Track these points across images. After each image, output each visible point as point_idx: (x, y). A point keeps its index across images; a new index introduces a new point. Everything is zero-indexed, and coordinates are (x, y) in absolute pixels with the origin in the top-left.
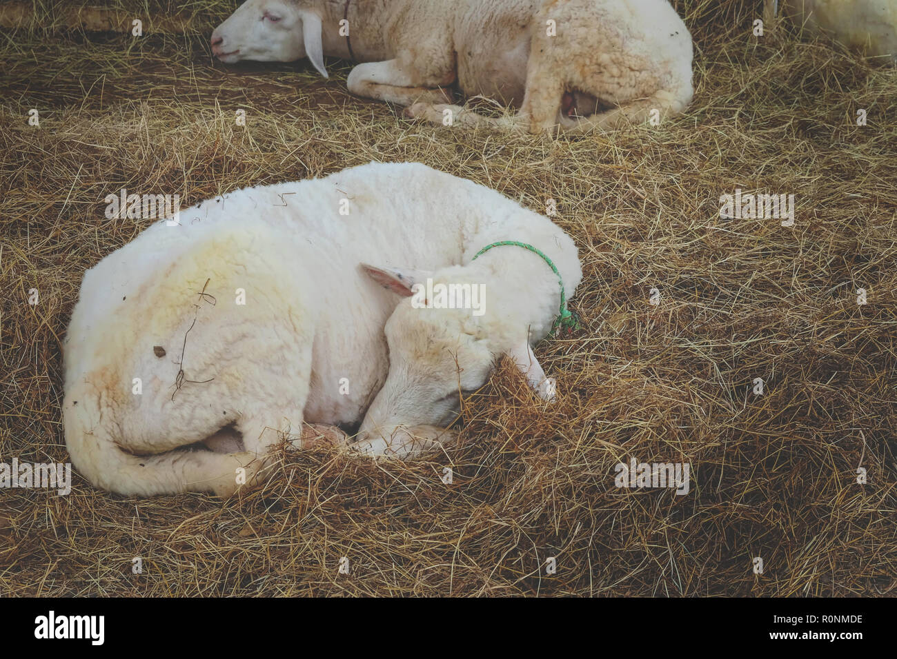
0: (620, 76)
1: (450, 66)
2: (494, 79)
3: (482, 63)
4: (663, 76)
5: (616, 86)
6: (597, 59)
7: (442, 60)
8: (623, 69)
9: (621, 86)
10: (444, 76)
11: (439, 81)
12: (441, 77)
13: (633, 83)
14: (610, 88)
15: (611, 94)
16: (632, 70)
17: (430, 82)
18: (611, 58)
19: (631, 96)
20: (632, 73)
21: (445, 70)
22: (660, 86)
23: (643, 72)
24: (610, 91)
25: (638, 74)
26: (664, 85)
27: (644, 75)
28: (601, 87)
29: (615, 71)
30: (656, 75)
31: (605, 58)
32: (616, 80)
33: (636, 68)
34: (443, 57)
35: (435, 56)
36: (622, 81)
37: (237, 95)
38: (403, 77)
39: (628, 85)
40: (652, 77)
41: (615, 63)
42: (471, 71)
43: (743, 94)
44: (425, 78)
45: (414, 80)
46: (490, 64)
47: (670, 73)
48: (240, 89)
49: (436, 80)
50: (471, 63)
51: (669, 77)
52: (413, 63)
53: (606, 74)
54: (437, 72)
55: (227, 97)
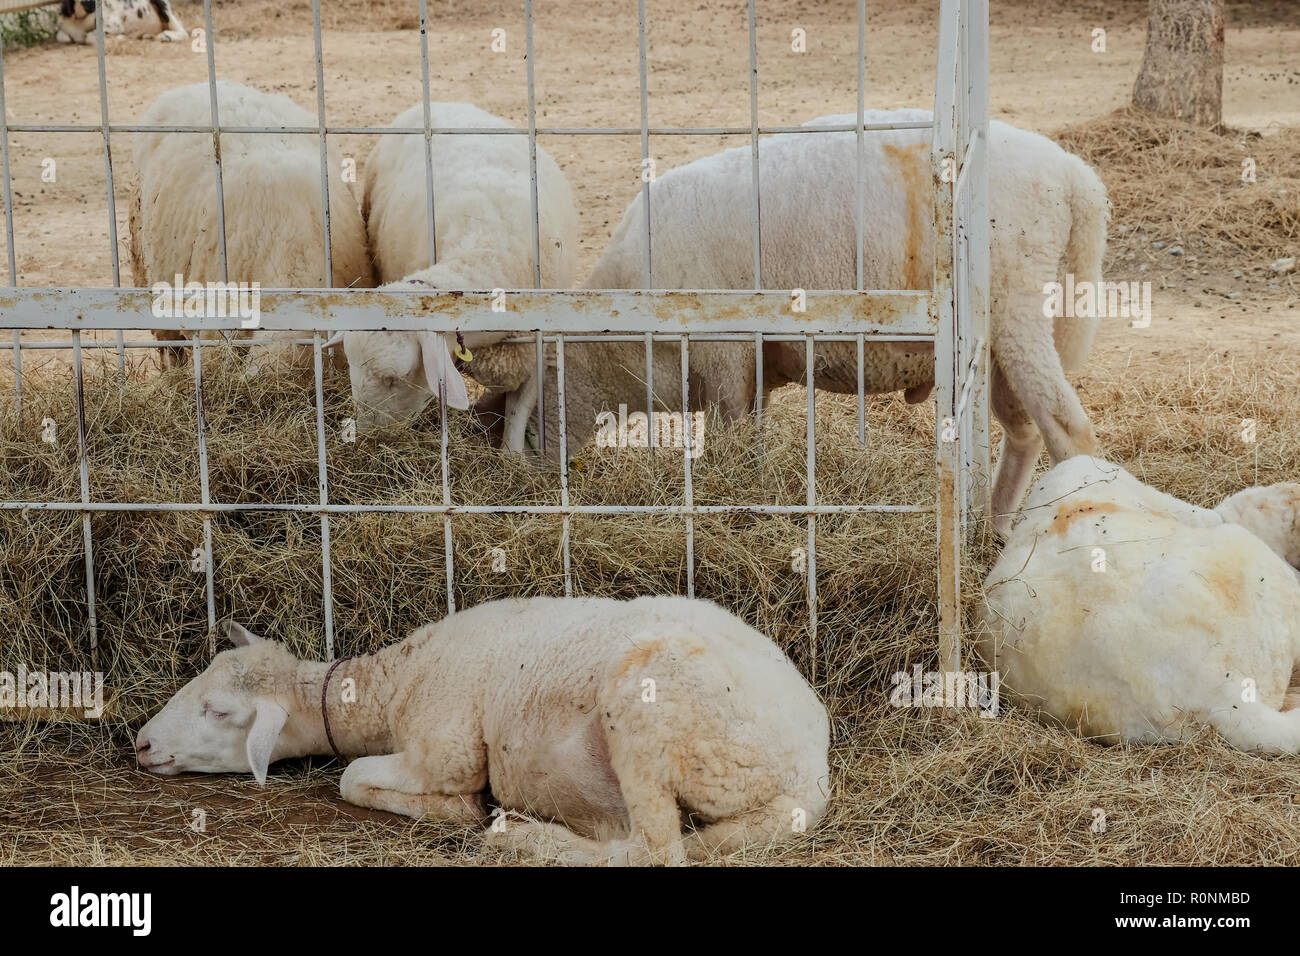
0: (726, 775)
1: (477, 765)
2: (542, 784)
3: (524, 763)
4: (784, 774)
5: (720, 790)
6: (693, 749)
7: (463, 757)
8: (728, 763)
9: (726, 790)
10: (467, 781)
11: (461, 787)
12: (462, 782)
13: (742, 785)
14: (711, 793)
15: (713, 803)
16: (741, 766)
17: (448, 788)
18: (711, 748)
19: (739, 805)
20: (741, 771)
21: (468, 771)
22: (779, 790)
23: (755, 770)
24: (712, 798)
25: (748, 770)
26: (786, 788)
27: (757, 772)
28: (700, 792)
29: (718, 768)
30: (774, 772)
31: (703, 747)
32: (720, 781)
33: (745, 764)
34: (466, 754)
35: (453, 752)
36: (727, 782)
37: (171, 814)
38: (413, 781)
39: (735, 789)
40: (768, 776)
41: (717, 756)
42: (509, 772)
43: (897, 799)
44: (442, 783)
45: (427, 785)
46: (534, 763)
47: (794, 768)
48: (177, 804)
49: (456, 785)
50: (507, 763)
51: (793, 774)
52: (423, 762)
53: (707, 774)
54: (457, 775)
55: (155, 816)
